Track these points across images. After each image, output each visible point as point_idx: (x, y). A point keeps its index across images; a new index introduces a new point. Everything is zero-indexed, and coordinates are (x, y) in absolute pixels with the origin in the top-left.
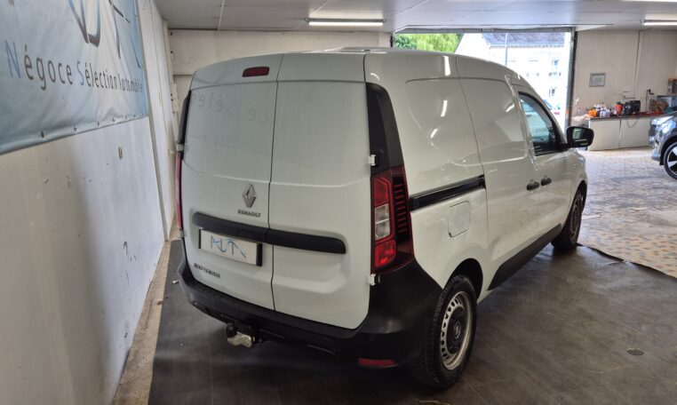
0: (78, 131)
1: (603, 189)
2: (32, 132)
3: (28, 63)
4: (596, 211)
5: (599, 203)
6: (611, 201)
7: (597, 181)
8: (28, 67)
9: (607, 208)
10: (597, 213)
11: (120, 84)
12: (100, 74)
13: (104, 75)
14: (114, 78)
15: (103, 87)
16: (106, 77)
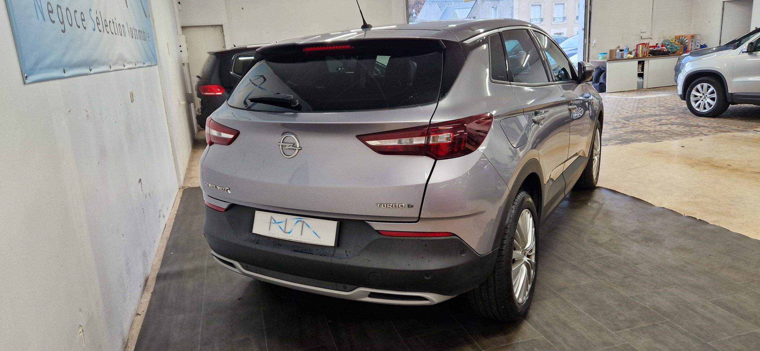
0: (92, 72)
2: (57, 68)
3: (50, 9)
8: (51, 12)
11: (129, 32)
12: (110, 22)
13: (113, 23)
14: (123, 26)
15: (112, 33)
16: (115, 24)
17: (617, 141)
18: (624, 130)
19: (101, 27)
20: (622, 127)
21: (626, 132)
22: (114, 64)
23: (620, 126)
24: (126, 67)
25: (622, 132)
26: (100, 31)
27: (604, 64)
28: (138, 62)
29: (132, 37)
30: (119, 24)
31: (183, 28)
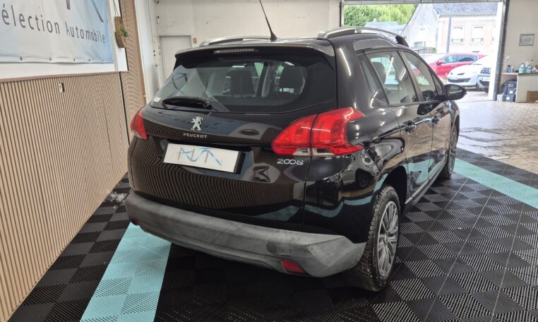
4: (507, 153)
5: (512, 146)
6: (524, 145)
7: (516, 127)
9: (519, 150)
11: (68, 30)
12: (30, 17)
13: (37, 19)
14: (56, 24)
15: (33, 28)
16: (40, 22)
17: (525, 149)
18: (532, 137)
20: (530, 135)
21: (534, 140)
22: (29, 57)
23: (527, 134)
24: (52, 61)
25: (528, 140)
26: (8, 24)
27: (515, 76)
28: (78, 58)
29: (73, 36)
30: (48, 22)
31: (160, 37)
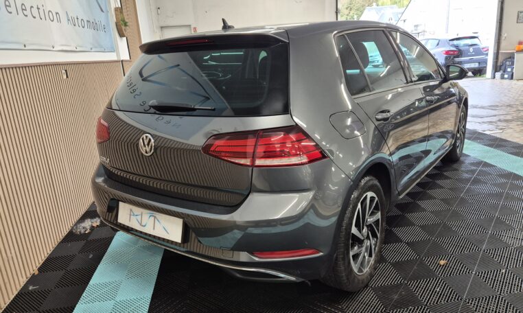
1: (515, 109)
4: (501, 127)
5: (506, 121)
6: (518, 119)
7: (512, 103)
9: (511, 125)
10: (501, 129)
11: (69, 20)
12: (32, 7)
13: (38, 9)
14: (57, 13)
15: (34, 17)
16: (41, 11)
19: (12, 9)
22: (32, 44)
24: (54, 49)
26: (11, 13)
27: (513, 54)
28: (80, 46)
29: (75, 25)
30: (49, 11)
31: (162, 27)
